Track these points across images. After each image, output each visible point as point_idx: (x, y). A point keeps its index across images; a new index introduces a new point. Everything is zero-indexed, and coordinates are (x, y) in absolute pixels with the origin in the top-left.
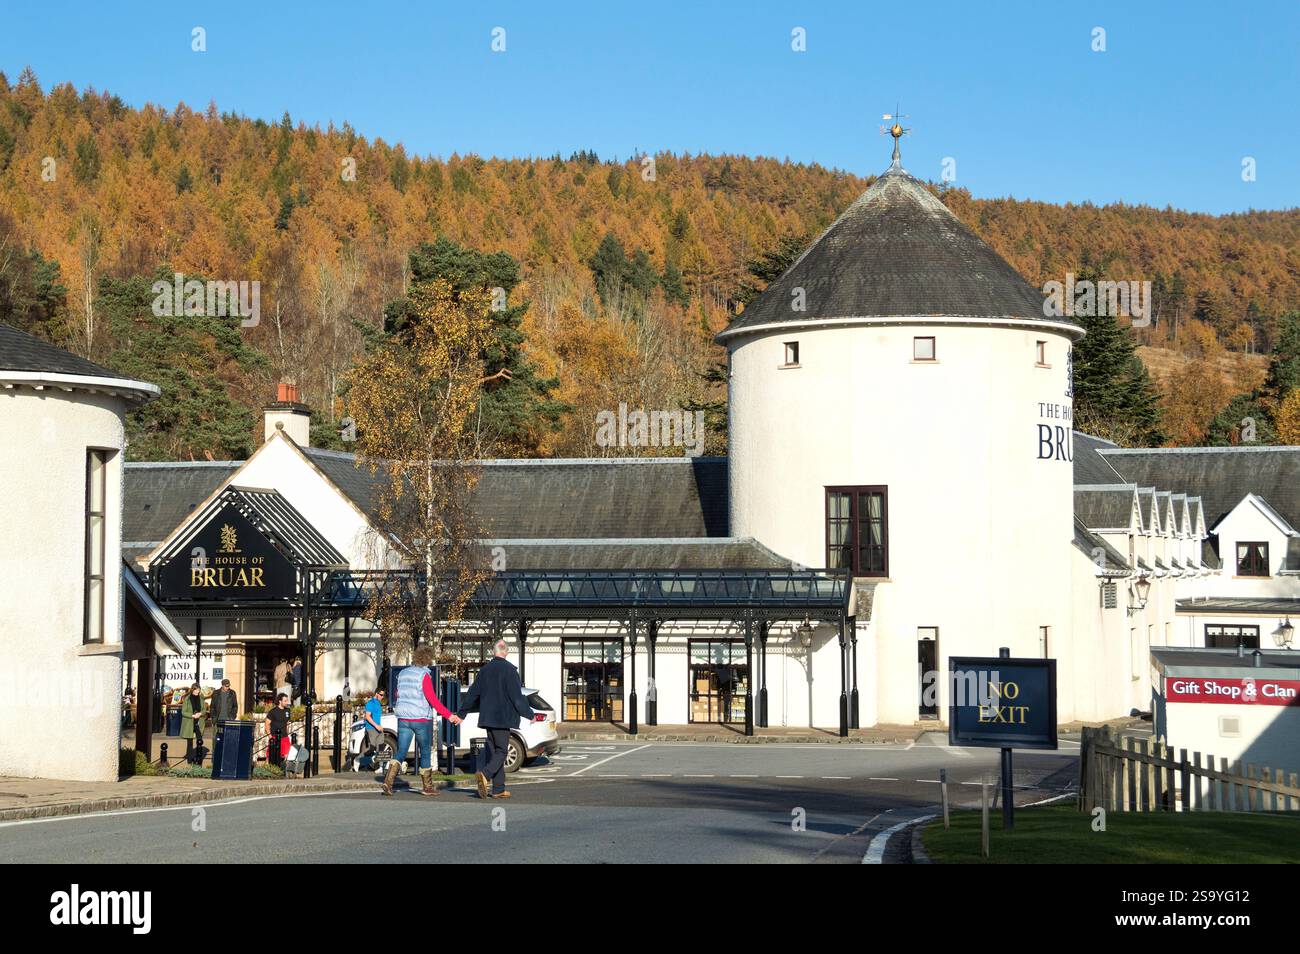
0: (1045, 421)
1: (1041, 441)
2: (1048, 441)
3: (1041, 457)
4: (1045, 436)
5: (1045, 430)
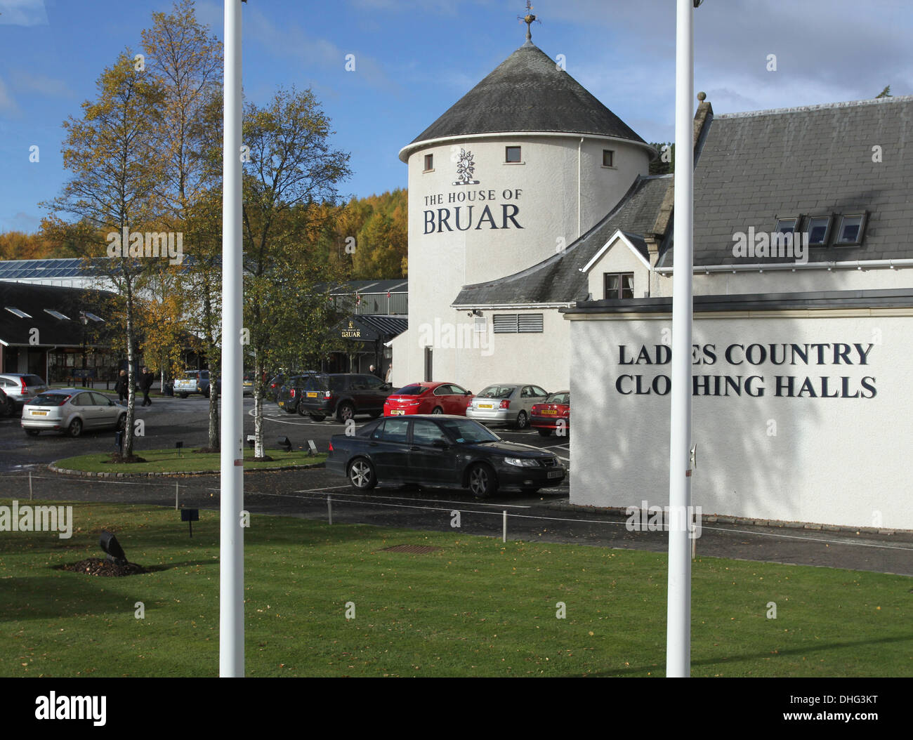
0: (429, 208)
1: (426, 222)
2: (431, 221)
3: (426, 233)
4: (429, 218)
5: (429, 215)
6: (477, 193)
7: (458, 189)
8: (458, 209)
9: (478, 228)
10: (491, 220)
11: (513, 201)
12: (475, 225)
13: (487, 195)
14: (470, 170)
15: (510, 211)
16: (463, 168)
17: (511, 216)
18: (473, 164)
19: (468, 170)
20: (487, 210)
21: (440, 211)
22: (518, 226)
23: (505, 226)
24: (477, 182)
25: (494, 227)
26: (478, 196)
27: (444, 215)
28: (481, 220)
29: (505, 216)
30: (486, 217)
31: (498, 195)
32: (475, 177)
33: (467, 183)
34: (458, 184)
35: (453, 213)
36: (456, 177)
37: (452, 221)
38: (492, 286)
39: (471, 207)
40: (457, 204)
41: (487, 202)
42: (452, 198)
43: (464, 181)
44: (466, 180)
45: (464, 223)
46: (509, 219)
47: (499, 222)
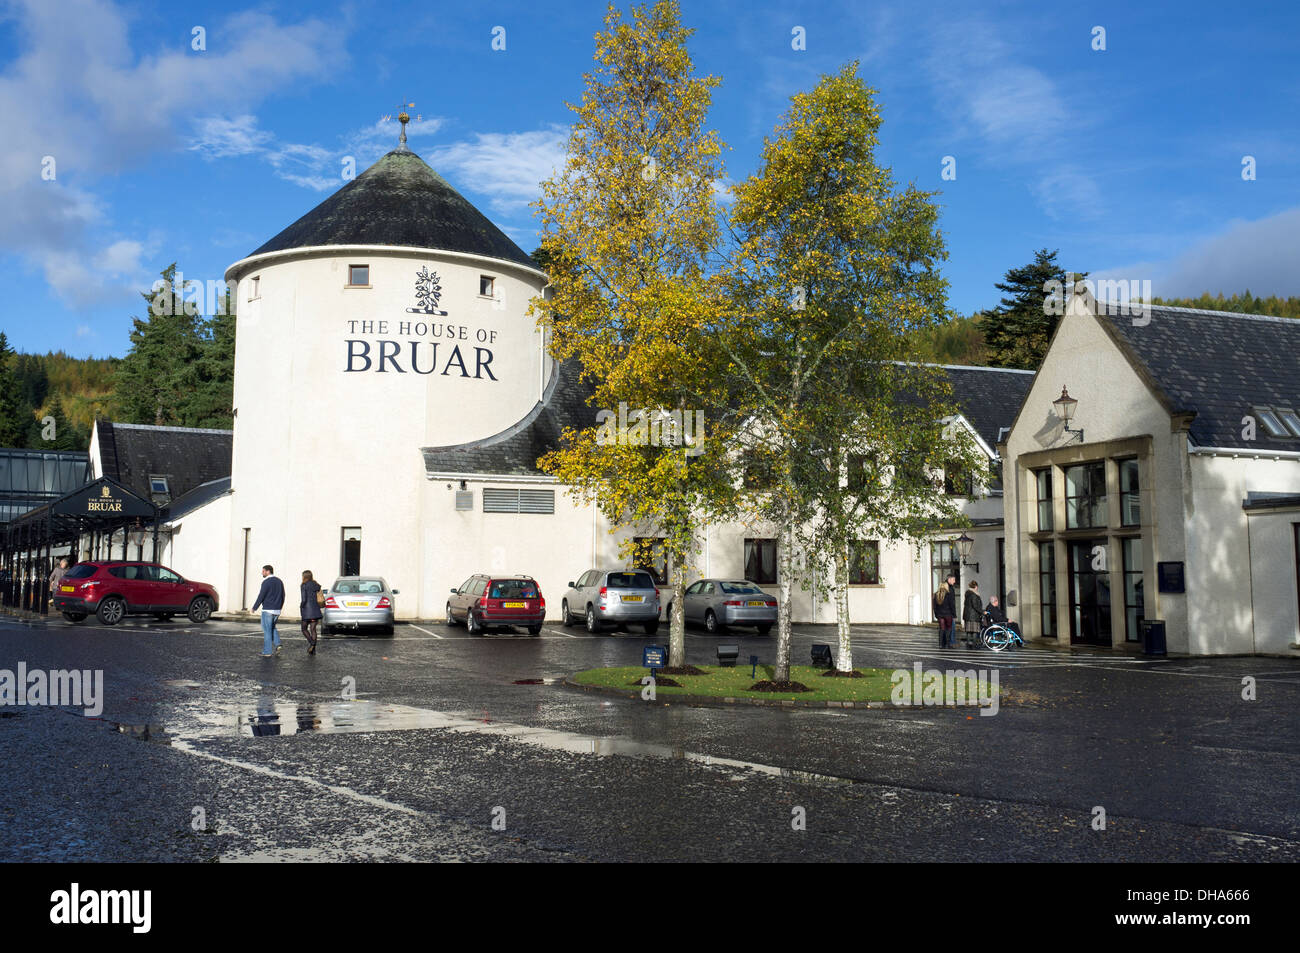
0: (359, 337)
1: (352, 356)
2: (363, 356)
3: (351, 370)
4: (358, 350)
5: (359, 347)
6: (445, 328)
7: (415, 319)
8: (414, 345)
9: (445, 373)
10: (462, 364)
11: (486, 345)
12: (440, 368)
13: (457, 332)
14: (435, 296)
15: (484, 357)
16: (424, 292)
17: (484, 364)
18: (439, 288)
19: (432, 295)
20: (457, 350)
21: (383, 345)
22: (493, 378)
23: (478, 376)
24: (444, 314)
25: (465, 374)
26: (445, 332)
27: (390, 350)
28: (449, 364)
29: (479, 363)
30: (456, 360)
31: (471, 333)
32: (442, 305)
33: (431, 312)
34: (416, 311)
35: (407, 350)
36: (414, 303)
37: (404, 359)
38: (462, 450)
39: (435, 345)
40: (414, 337)
41: (456, 341)
42: (403, 328)
43: (426, 309)
44: (430, 308)
45: (424, 363)
46: (482, 366)
47: (471, 369)
